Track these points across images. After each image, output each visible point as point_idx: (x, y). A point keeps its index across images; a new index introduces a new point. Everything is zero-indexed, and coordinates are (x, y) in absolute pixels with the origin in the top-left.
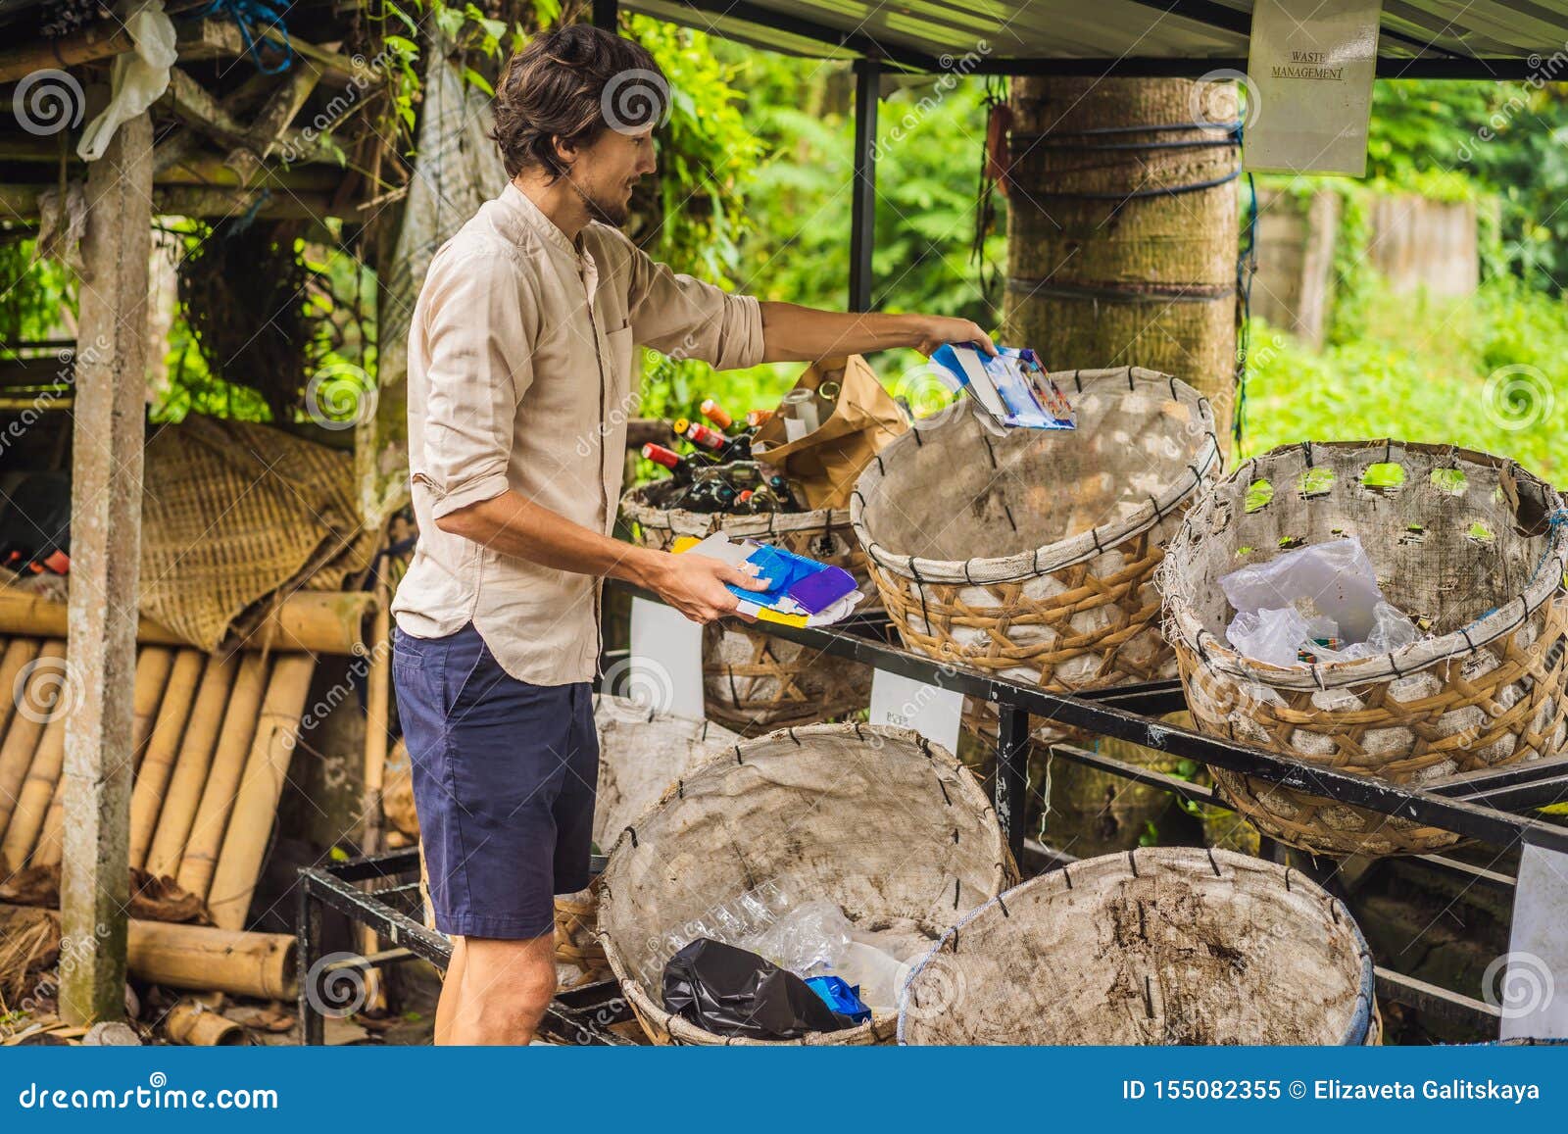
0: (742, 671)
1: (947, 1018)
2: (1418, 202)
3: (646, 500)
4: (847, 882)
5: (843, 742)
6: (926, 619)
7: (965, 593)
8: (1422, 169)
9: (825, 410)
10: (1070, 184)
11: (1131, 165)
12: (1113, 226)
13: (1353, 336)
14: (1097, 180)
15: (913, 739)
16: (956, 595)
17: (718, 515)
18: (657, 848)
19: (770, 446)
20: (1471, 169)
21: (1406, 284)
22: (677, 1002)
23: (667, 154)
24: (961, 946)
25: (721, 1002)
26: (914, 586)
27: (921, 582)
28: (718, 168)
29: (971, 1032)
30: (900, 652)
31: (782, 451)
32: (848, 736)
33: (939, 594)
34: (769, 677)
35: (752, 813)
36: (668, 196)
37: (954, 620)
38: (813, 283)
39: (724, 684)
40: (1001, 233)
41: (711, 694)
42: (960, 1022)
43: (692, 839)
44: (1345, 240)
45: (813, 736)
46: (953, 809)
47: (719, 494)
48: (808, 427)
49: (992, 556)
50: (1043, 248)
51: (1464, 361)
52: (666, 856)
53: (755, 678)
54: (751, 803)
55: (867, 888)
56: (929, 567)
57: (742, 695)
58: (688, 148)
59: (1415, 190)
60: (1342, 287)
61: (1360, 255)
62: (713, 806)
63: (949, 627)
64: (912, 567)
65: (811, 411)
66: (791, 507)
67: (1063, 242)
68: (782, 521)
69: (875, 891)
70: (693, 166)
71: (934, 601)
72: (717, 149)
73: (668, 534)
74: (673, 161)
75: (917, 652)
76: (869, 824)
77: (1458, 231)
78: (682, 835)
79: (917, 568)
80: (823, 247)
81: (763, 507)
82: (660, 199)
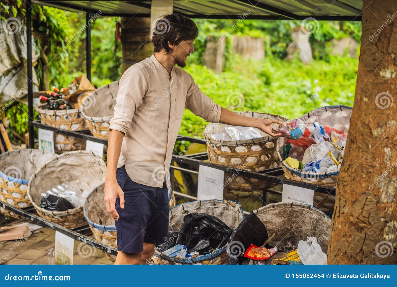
0: (63, 143)
1: (95, 205)
2: (249, 38)
3: (41, 108)
4: (82, 184)
5: (79, 154)
6: (96, 129)
7: (103, 124)
8: (251, 29)
9: (77, 88)
10: (133, 39)
11: (145, 35)
12: (142, 48)
13: (230, 70)
14: (138, 39)
15: (92, 153)
16: (101, 124)
17: (55, 110)
18: (41, 178)
19: (66, 96)
20: (263, 29)
21: (247, 57)
22: (43, 206)
23: (51, 32)
24: (98, 191)
25: (51, 205)
26: (93, 123)
27: (94, 122)
28: (63, 35)
29: (101, 208)
30: (92, 137)
31: (68, 97)
32: (79, 153)
33: (98, 124)
34: (68, 144)
35: (61, 170)
36: (52, 42)
37: (101, 129)
38: (104, 59)
39: (58, 146)
40: (120, 50)
41: (56, 148)
42: (98, 206)
43: (48, 176)
44: (227, 48)
45: (72, 154)
46: (101, 167)
47: (55, 106)
48: (74, 91)
49: (108, 116)
50: (128, 53)
51: (255, 75)
52: (43, 179)
53: (65, 144)
54: (61, 168)
55: (86, 185)
56: (96, 119)
57: (63, 148)
58: (56, 31)
59: (248, 35)
60: (226, 59)
61: (231, 51)
62: (53, 169)
63: (101, 131)
64: (92, 119)
65: (74, 88)
66: (71, 108)
67: (132, 51)
68: (69, 111)
69: (88, 185)
70: (57, 34)
71: (97, 126)
72: (62, 31)
73: (45, 115)
74: (53, 34)
75: (95, 137)
76: (85, 171)
77: (259, 44)
78: (46, 175)
79: (93, 119)
80: (106, 50)
81: (65, 108)
82: (50, 42)
